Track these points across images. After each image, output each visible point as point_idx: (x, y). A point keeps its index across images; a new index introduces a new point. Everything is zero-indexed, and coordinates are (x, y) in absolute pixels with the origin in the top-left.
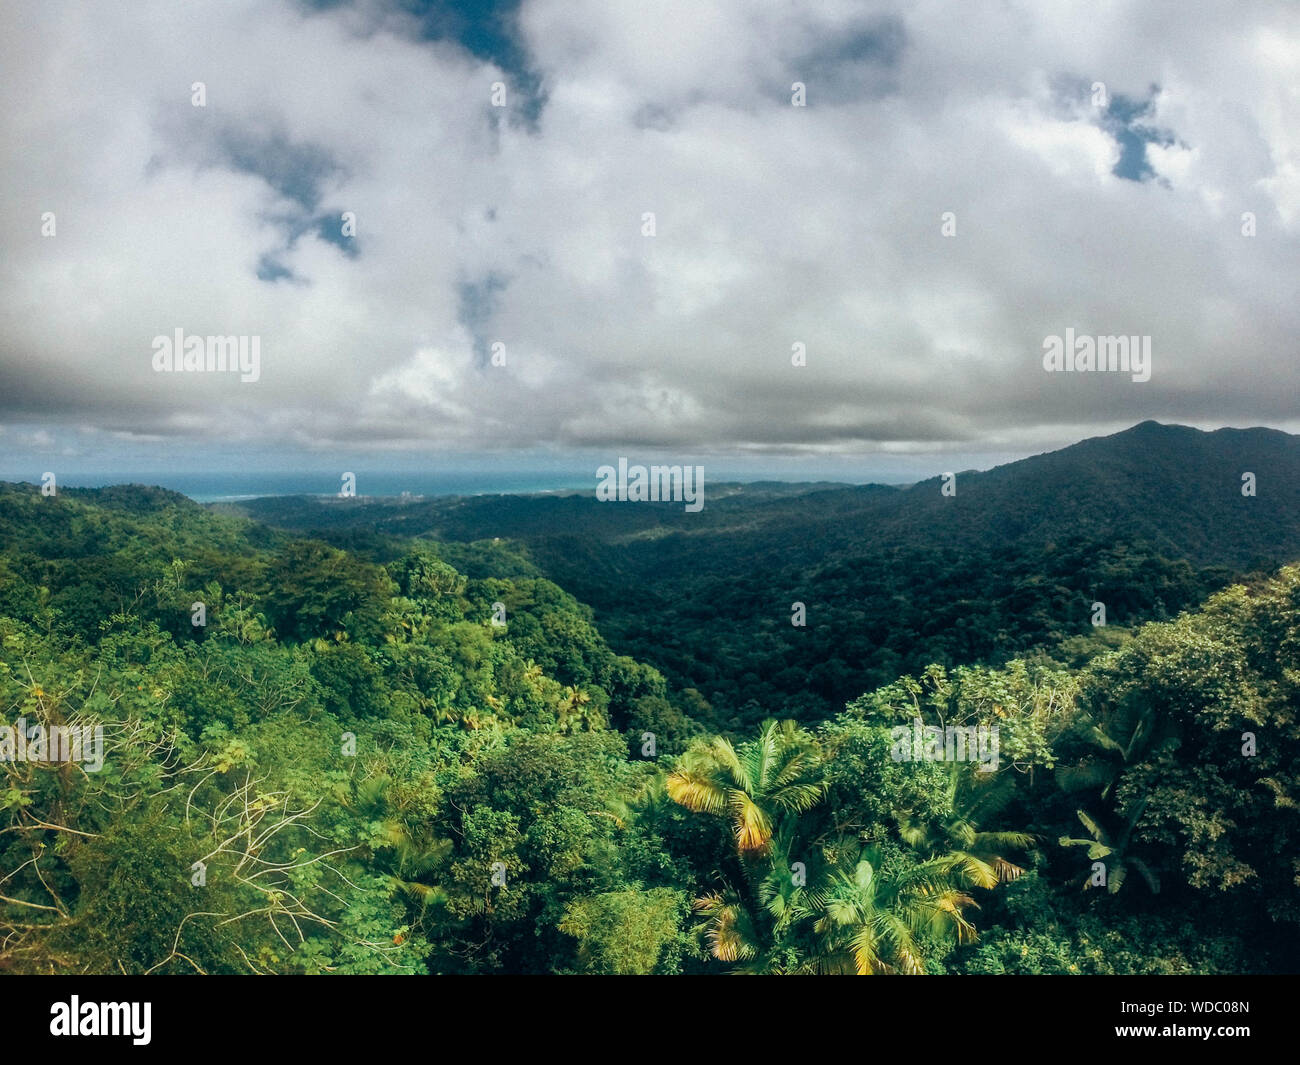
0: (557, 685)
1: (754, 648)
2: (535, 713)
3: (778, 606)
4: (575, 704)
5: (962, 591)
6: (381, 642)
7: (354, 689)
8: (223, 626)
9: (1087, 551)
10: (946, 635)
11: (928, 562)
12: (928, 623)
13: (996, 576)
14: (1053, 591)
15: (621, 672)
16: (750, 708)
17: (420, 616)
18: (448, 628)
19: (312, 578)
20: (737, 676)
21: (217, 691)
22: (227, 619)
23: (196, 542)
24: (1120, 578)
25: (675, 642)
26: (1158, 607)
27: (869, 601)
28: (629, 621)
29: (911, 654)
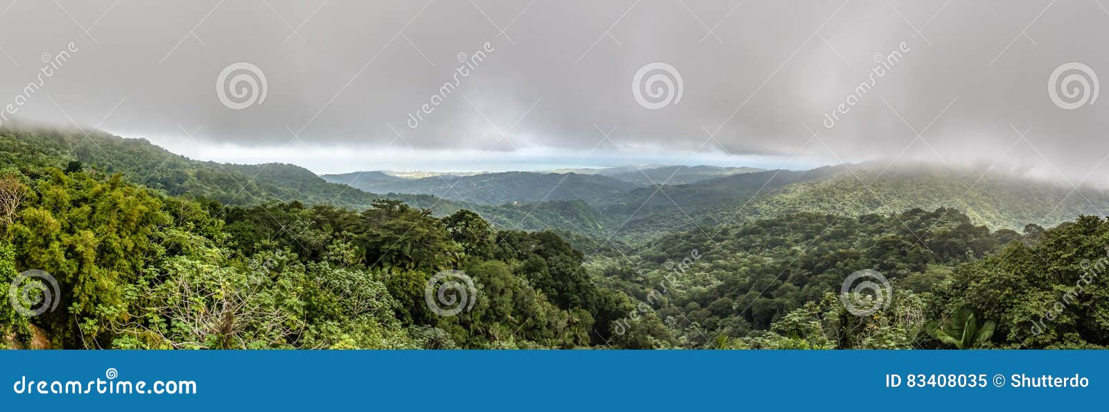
0: (557, 310)
1: (695, 284)
2: (540, 329)
3: (712, 254)
4: (570, 323)
5: (840, 244)
6: (436, 271)
7: (416, 303)
8: (331, 253)
9: (923, 219)
10: (829, 273)
11: (817, 224)
12: (818, 265)
13: (862, 234)
14: (901, 244)
15: (603, 300)
16: (693, 329)
17: (463, 254)
18: (484, 264)
19: (394, 225)
20: (683, 304)
21: (325, 296)
22: (334, 248)
23: (314, 199)
24: (945, 235)
25: (640, 279)
26: (969, 253)
27: (776, 250)
28: (607, 262)
29: (806, 286)
